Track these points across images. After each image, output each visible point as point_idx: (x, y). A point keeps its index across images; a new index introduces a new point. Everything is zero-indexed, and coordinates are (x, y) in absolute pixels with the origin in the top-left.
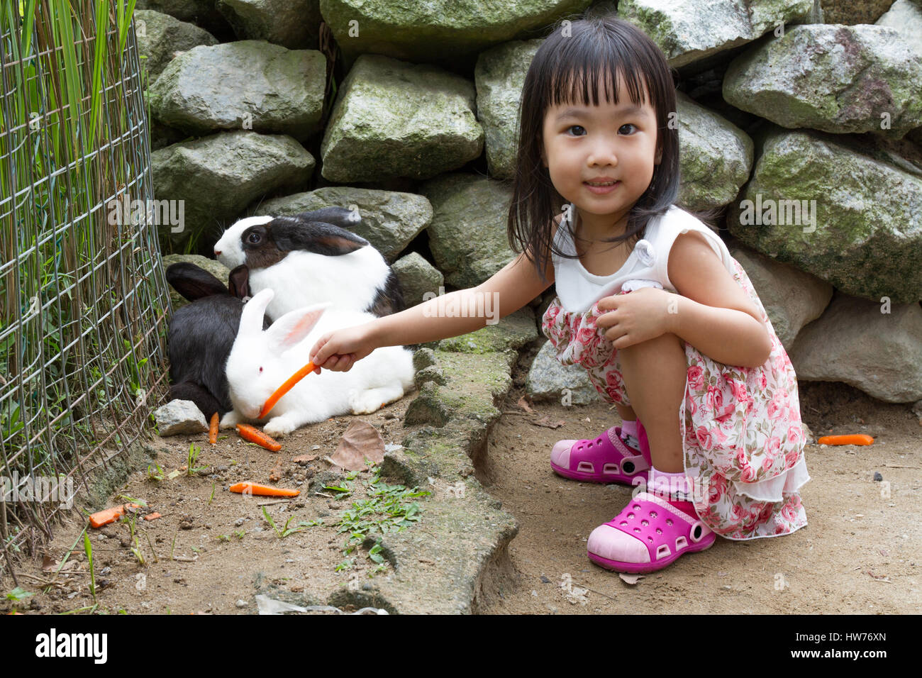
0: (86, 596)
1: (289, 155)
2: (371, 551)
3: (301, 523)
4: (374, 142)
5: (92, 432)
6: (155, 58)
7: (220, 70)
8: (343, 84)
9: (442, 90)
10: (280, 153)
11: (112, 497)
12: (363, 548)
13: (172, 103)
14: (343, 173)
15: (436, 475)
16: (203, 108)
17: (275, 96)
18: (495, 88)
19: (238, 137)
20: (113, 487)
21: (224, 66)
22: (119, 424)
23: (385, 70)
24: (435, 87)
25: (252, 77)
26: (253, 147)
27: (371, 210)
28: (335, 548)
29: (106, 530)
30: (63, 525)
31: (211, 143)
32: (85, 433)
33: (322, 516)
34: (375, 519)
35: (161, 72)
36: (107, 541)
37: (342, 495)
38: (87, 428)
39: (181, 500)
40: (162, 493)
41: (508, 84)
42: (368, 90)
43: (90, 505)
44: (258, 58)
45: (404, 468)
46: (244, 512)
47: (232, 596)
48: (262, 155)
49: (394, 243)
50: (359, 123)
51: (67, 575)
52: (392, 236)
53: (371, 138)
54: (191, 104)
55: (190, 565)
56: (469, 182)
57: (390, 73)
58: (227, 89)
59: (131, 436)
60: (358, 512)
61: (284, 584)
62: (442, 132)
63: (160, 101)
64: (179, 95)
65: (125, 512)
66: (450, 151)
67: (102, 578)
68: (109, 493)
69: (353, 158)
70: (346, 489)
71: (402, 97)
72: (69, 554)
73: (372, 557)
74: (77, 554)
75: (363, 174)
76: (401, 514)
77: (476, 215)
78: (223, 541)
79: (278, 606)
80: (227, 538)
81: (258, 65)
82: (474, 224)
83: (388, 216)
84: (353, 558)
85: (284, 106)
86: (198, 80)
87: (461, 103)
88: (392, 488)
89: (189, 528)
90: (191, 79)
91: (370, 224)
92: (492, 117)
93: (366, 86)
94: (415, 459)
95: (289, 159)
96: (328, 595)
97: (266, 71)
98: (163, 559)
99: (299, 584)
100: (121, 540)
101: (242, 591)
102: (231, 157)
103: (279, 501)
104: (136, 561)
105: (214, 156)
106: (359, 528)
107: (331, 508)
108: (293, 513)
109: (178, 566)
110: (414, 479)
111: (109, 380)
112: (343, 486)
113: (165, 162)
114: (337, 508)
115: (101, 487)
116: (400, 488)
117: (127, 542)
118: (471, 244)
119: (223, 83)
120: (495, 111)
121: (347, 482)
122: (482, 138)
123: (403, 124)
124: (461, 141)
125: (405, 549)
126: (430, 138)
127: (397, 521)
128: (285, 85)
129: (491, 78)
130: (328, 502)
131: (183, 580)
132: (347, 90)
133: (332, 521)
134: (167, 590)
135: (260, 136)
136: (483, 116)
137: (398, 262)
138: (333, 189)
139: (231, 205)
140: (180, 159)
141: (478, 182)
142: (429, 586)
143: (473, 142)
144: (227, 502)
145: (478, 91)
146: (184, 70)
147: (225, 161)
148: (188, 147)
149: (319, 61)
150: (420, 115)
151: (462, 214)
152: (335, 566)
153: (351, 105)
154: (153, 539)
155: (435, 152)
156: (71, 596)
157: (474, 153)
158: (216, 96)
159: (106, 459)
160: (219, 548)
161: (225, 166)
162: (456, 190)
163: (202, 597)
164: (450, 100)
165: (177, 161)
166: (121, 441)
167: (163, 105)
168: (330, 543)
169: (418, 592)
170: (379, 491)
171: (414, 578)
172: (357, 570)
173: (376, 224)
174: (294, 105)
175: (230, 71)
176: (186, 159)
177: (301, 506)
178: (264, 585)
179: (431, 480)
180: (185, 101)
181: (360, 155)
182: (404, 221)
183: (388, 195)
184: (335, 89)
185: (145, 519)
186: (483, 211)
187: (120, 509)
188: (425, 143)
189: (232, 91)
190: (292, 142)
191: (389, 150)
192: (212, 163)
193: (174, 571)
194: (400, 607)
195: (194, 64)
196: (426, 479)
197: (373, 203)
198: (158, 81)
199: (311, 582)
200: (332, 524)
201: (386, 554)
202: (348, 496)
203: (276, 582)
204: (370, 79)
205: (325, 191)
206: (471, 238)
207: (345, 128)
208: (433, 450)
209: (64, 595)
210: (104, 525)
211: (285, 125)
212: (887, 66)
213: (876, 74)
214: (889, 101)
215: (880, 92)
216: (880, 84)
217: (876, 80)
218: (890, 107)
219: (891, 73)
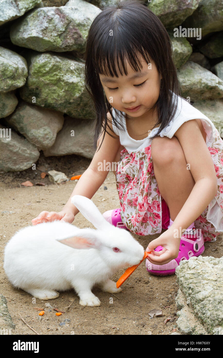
212: (77, 22)
213: (74, 26)
214: (80, 36)
215: (76, 33)
216: (76, 30)
217: (74, 28)
218: (81, 39)
219: (79, 25)
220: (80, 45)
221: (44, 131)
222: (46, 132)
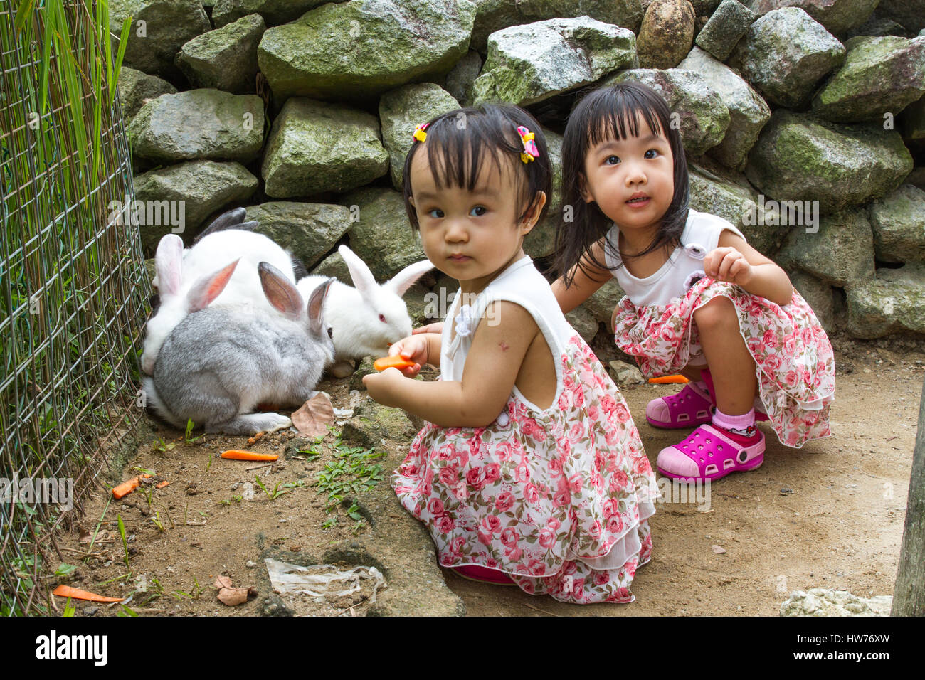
0: (120, 564)
1: (239, 178)
2: (349, 510)
3: (286, 485)
4: (306, 166)
5: (107, 417)
6: (129, 104)
7: (182, 113)
8: (276, 121)
9: (355, 123)
10: (232, 176)
11: (127, 469)
12: (342, 507)
13: (146, 140)
14: (282, 192)
15: (387, 437)
16: (172, 144)
17: (226, 132)
18: (396, 122)
19: (199, 165)
20: (127, 460)
21: (185, 110)
22: (127, 406)
23: (310, 109)
24: (348, 121)
25: (208, 117)
26: (211, 173)
27: (305, 219)
28: (317, 507)
29: (127, 500)
30: (92, 499)
31: (178, 171)
32: (101, 418)
33: (301, 477)
34: (347, 480)
35: (135, 115)
36: (129, 510)
37: (313, 457)
38: (103, 413)
39: (183, 468)
40: (166, 462)
41: (407, 118)
42: (299, 125)
43: (111, 478)
44: (211, 103)
45: (361, 433)
46: (236, 477)
47: (241, 557)
48: (218, 178)
49: (325, 244)
50: (294, 151)
51: (100, 544)
52: (323, 239)
53: (304, 163)
54: (161, 141)
55: (201, 529)
56: (379, 195)
57: (314, 112)
58: (189, 128)
59: (136, 415)
60: (331, 473)
61: (283, 544)
62: (358, 156)
63: (136, 138)
64: (151, 133)
65: (140, 482)
66: (365, 171)
67: (130, 546)
68: (124, 466)
69: (289, 180)
70: (316, 452)
71: (325, 130)
72: (99, 525)
73: (351, 515)
74: (107, 524)
75: (297, 191)
76: (366, 475)
77: (386, 220)
78: (224, 505)
79: (283, 567)
80: (228, 502)
81: (211, 108)
82: (385, 227)
83: (319, 223)
84: (335, 516)
85: (233, 140)
86: (165, 121)
87: (370, 134)
88: (353, 450)
89: (194, 494)
90: (160, 121)
91: (305, 230)
92: (395, 144)
93: (297, 122)
94: (369, 425)
95: (239, 181)
96: (322, 553)
97: (218, 112)
98: (178, 525)
99: (296, 543)
100: (141, 509)
101: (249, 552)
102: (194, 182)
103: (262, 465)
104: (156, 529)
105: (181, 181)
106: (335, 489)
107: (306, 469)
108: (276, 475)
109: (191, 530)
110: (370, 441)
111: (117, 372)
112: (313, 449)
113: (143, 187)
114: (311, 470)
115: (118, 462)
116: (360, 450)
117: (146, 511)
118: (383, 243)
119: (185, 123)
120: (397, 139)
121: (317, 446)
122: (388, 161)
123: (327, 152)
124: (373, 163)
125: (377, 507)
126: (349, 161)
127: (365, 480)
128: (233, 123)
129: (392, 114)
130: (303, 464)
131: (198, 544)
132: (281, 126)
133: (310, 482)
134: (186, 554)
135: (216, 164)
136: (388, 143)
137: (328, 259)
138: (274, 203)
139: (195, 219)
140: (154, 185)
141: (385, 194)
142: (402, 539)
143: (382, 163)
144: (221, 468)
145: (383, 123)
146: (154, 114)
147: (190, 185)
148: (159, 175)
149: (259, 103)
150: (340, 143)
151: (375, 219)
152: (321, 524)
153: (286, 138)
154: (166, 506)
155: (353, 172)
156: (107, 565)
157: (383, 172)
158: (180, 134)
159: (120, 438)
160: (222, 512)
161: (190, 188)
162: (369, 201)
163: (217, 559)
164: (362, 131)
165: (152, 186)
166: (130, 421)
167: (139, 142)
168: (312, 502)
169: (394, 545)
170: (343, 453)
171: (389, 533)
172: (341, 527)
173: (310, 230)
174: (241, 139)
175: (190, 113)
176: (159, 184)
177: (282, 469)
178: (267, 546)
179: (383, 441)
180: (156, 139)
181: (295, 176)
182: (332, 226)
183: (317, 207)
184: (269, 125)
185: (157, 488)
186: (391, 217)
187: (135, 481)
188: (345, 166)
189: (192, 129)
190: (241, 168)
191: (317, 172)
192: (180, 187)
193: (189, 535)
194: (384, 563)
195: (162, 108)
196: (379, 441)
197: (307, 213)
198: (133, 122)
199: (305, 539)
200: (311, 484)
201: (362, 512)
202: (319, 458)
203: (276, 542)
204: (299, 117)
205: (269, 205)
206: (383, 237)
207: (284, 155)
208: (381, 416)
209: (101, 564)
210: (125, 496)
211: (235, 154)
212: (694, 99)
213: (686, 106)
214: (697, 126)
215: (690, 119)
216: (690, 113)
217: (686, 111)
218: (697, 131)
219: (697, 105)
220: (694, 141)
221: (611, 288)
222: (612, 292)
